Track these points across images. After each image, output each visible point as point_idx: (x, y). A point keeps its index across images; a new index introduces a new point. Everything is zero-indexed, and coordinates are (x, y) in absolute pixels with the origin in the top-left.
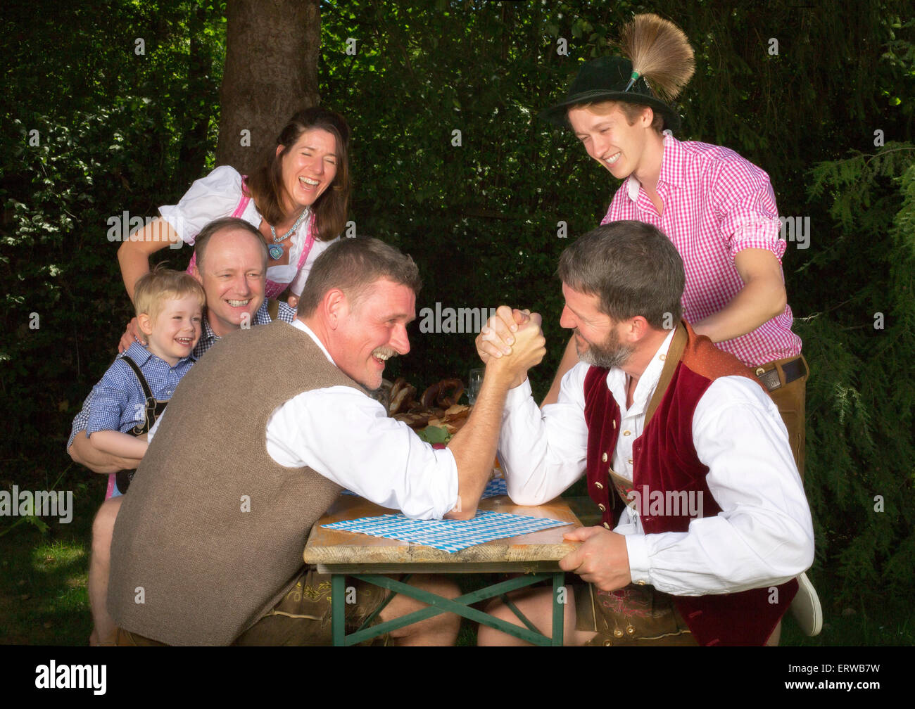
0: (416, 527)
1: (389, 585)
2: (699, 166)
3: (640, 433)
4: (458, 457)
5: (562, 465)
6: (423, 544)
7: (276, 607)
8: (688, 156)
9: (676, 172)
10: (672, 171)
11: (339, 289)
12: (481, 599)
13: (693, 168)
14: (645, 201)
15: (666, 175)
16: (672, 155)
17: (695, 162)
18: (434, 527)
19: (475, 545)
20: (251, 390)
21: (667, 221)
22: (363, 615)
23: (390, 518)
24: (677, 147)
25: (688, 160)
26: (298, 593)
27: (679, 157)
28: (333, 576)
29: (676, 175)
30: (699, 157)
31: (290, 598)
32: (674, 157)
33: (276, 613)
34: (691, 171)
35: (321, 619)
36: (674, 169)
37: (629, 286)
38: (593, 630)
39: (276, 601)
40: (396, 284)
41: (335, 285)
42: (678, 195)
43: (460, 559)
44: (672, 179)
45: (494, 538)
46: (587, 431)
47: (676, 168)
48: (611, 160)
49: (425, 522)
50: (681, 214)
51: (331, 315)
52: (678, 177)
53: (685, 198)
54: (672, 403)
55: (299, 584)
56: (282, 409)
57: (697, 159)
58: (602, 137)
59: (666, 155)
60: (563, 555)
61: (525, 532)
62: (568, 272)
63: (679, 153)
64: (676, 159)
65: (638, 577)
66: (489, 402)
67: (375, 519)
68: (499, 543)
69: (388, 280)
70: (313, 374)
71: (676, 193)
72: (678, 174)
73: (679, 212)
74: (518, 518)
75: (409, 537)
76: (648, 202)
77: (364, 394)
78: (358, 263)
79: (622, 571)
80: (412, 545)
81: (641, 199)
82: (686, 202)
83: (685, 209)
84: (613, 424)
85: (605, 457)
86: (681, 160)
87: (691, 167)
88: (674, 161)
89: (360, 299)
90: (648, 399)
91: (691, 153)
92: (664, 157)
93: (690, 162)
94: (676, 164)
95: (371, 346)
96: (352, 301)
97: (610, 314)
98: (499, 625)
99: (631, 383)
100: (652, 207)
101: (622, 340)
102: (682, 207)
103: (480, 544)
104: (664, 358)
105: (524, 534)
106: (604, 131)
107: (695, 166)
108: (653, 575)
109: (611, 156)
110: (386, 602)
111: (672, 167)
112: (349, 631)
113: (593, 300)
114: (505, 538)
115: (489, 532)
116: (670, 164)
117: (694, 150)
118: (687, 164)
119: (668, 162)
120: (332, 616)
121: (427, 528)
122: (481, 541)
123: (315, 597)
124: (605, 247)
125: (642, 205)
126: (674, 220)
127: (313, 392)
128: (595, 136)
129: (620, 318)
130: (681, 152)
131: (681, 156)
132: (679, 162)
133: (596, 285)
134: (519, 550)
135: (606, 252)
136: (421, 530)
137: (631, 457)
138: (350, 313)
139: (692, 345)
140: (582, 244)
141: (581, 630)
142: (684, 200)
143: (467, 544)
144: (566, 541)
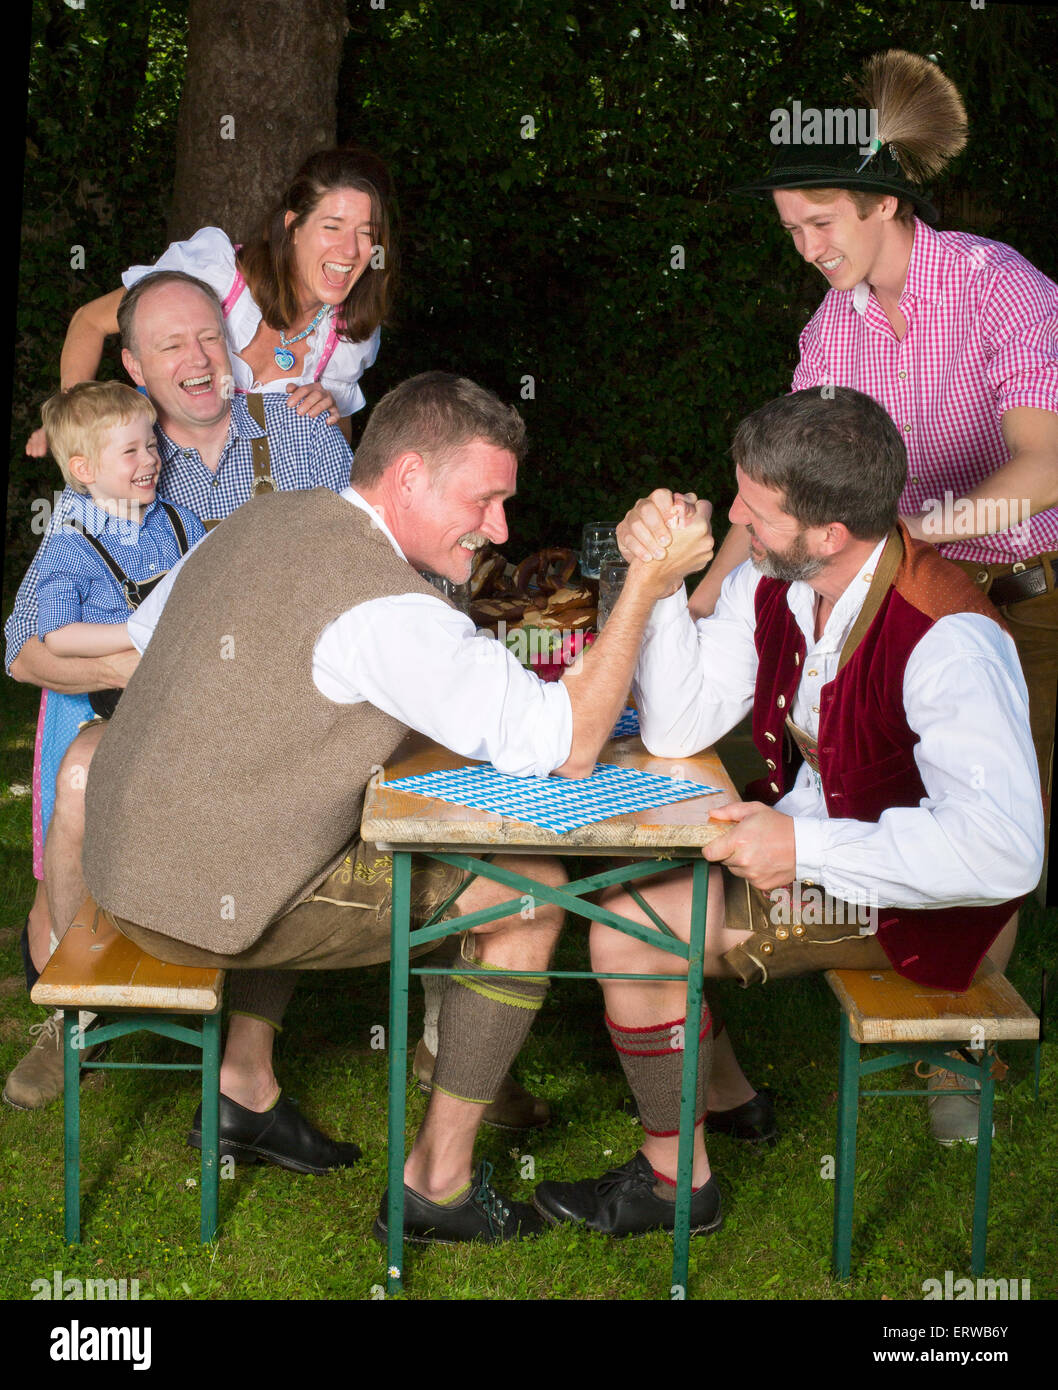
0: (510, 789)
1: (470, 866)
2: (963, 272)
3: (832, 676)
4: (575, 695)
5: (720, 706)
6: (521, 819)
7: (316, 892)
8: (947, 256)
9: (929, 279)
10: (923, 278)
11: (416, 452)
12: (594, 889)
13: (953, 276)
14: (876, 314)
15: (915, 284)
16: (925, 253)
17: (957, 266)
18: (534, 791)
19: (590, 823)
20: (291, 596)
21: (908, 349)
22: (433, 904)
23: (474, 773)
24: (932, 241)
25: (946, 262)
26: (346, 871)
27: (934, 257)
28: (395, 853)
29: (929, 285)
30: (963, 260)
31: (337, 878)
32: (928, 256)
33: (317, 898)
34: (950, 279)
35: (378, 908)
36: (926, 275)
37: (826, 482)
38: (747, 928)
39: (318, 882)
40: (496, 448)
41: (409, 445)
42: (928, 312)
43: (570, 842)
44: (922, 290)
45: (616, 812)
46: (757, 661)
47: (929, 273)
48: (829, 265)
49: (522, 782)
50: (930, 341)
51: (404, 489)
52: (932, 288)
53: (939, 318)
54: (878, 644)
55: (348, 860)
56: (335, 624)
57: (960, 263)
58: (819, 232)
59: (916, 254)
60: (708, 840)
61: (658, 802)
62: (745, 454)
63: (935, 251)
64: (931, 260)
65: (804, 875)
66: (627, 623)
67: (452, 773)
68: (623, 821)
69: (485, 443)
70: (377, 575)
71: (925, 309)
72: (932, 282)
73: (927, 338)
74: (648, 779)
75: (501, 807)
76: (881, 317)
77: (447, 606)
78: (443, 415)
79: (785, 865)
80: (505, 820)
81: (871, 311)
82: (939, 324)
83: (937, 334)
84: (794, 660)
85: (782, 701)
86: (937, 261)
87: (950, 273)
88: (927, 263)
89: (446, 468)
90: (845, 632)
91: (952, 251)
92: (913, 256)
93: (949, 265)
94: (930, 266)
95: (457, 532)
96: (433, 469)
97: (797, 516)
98: (619, 923)
99: (821, 605)
100: (886, 324)
101: (812, 550)
102: (933, 331)
103: (597, 821)
104: (870, 578)
105: (656, 806)
106: (823, 224)
107: (957, 273)
108: (826, 875)
109: (830, 260)
110: (465, 886)
111: (923, 271)
112: (415, 925)
113: (778, 496)
114: (631, 812)
115: (609, 801)
116: (921, 268)
117: (956, 247)
118: (946, 268)
119: (918, 264)
120: (393, 904)
121: (526, 793)
122: (598, 817)
123: (370, 878)
124: (798, 426)
125: (871, 320)
126: (919, 354)
127: (377, 601)
128: (809, 230)
129: (810, 522)
130: (938, 249)
131: (937, 255)
132: (934, 264)
133: (782, 477)
134: (649, 832)
135: (800, 433)
136: (517, 795)
137: (818, 705)
138: (430, 486)
139: (909, 563)
140: (768, 417)
141: (731, 927)
142: (936, 322)
143: (580, 821)
144: (713, 820)
